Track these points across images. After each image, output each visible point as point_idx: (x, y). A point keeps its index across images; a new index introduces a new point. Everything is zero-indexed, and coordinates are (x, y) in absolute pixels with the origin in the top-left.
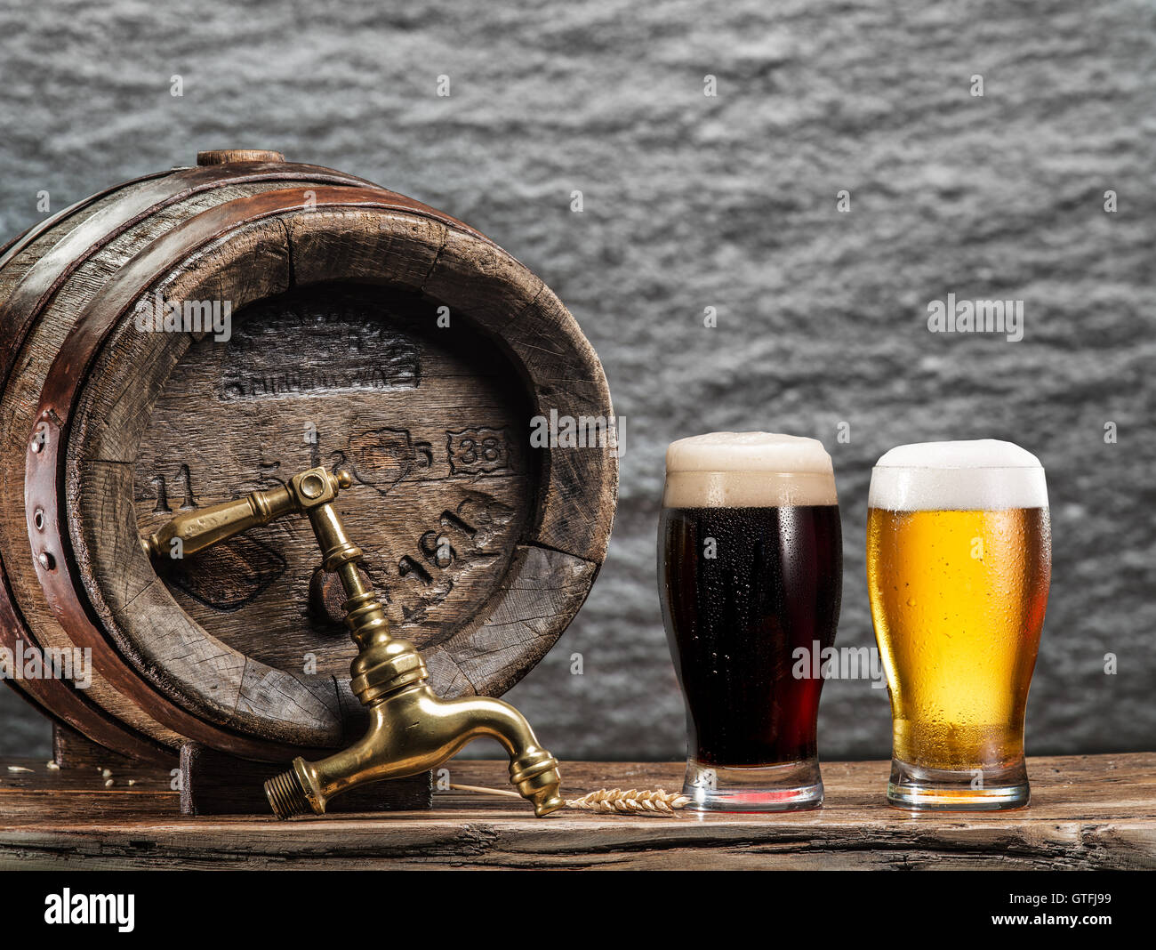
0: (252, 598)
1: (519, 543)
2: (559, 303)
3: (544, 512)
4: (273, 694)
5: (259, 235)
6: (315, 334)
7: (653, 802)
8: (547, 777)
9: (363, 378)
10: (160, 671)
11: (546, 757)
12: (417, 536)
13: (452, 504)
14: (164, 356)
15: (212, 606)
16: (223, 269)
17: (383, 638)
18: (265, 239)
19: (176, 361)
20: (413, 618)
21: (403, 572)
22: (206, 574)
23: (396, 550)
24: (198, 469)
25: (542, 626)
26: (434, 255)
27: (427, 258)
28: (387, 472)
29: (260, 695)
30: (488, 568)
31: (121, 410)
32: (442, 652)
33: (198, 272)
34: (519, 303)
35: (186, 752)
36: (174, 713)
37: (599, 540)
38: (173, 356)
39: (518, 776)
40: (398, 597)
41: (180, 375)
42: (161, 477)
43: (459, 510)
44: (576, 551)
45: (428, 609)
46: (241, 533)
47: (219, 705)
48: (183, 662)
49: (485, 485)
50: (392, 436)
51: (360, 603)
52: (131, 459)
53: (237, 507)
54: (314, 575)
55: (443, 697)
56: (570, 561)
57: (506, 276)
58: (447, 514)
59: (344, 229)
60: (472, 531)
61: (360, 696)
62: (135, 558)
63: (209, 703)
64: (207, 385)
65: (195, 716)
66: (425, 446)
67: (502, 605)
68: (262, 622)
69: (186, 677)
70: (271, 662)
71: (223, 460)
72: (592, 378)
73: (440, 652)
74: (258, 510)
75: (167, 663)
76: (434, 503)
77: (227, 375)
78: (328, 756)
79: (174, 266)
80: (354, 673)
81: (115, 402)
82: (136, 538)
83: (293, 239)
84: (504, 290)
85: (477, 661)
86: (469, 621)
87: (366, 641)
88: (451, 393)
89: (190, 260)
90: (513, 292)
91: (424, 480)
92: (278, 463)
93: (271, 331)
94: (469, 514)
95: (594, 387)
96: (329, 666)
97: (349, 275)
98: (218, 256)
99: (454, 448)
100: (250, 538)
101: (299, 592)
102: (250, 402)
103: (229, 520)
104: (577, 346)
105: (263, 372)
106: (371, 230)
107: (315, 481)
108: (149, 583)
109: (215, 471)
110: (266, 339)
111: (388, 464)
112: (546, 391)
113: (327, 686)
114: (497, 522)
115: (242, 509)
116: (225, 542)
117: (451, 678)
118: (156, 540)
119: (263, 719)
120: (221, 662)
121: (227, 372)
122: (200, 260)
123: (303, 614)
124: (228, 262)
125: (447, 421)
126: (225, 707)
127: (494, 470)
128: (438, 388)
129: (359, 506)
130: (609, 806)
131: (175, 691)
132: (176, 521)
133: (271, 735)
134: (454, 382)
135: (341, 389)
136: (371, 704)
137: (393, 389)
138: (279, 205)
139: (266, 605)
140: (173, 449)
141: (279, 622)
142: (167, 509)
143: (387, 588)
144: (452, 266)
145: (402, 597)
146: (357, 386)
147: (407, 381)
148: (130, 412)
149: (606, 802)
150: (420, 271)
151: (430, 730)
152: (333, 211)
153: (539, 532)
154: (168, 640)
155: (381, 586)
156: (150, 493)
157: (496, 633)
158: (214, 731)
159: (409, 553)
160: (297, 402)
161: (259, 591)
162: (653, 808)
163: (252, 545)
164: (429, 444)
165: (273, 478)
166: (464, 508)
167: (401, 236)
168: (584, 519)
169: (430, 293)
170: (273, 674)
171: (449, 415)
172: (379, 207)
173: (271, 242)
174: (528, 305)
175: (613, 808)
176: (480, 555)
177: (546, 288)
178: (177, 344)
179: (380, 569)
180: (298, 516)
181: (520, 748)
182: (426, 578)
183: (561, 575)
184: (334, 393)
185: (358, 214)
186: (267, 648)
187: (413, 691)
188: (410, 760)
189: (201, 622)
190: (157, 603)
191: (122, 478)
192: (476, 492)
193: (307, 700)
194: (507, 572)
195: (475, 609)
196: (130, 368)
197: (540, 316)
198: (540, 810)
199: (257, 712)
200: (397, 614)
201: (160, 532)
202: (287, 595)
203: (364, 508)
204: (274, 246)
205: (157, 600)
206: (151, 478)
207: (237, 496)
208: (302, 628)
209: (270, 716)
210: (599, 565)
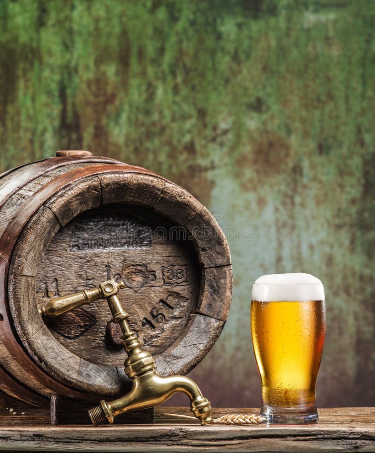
0: (82, 334)
1: (191, 313)
2: (210, 213)
3: (202, 301)
4: (92, 373)
5: (88, 183)
6: (109, 225)
7: (250, 420)
8: (206, 409)
9: (128, 244)
10: (46, 364)
11: (205, 401)
12: (149, 309)
13: (164, 296)
14: (49, 233)
15: (66, 337)
16: (74, 197)
17: (137, 351)
18: (91, 184)
19: (54, 235)
20: (148, 343)
21: (144, 325)
22: (64, 324)
23: (141, 315)
24: (61, 280)
25: (201, 347)
26: (159, 193)
27: (156, 194)
28: (138, 283)
29: (87, 374)
30: (178, 324)
31: (32, 254)
32: (160, 357)
33: (64, 198)
34: (194, 213)
35: (54, 399)
36: (51, 381)
37: (225, 312)
38: (53, 233)
39: (194, 409)
40: (141, 335)
41: (55, 241)
42: (46, 283)
43: (167, 299)
44: (215, 316)
45: (154, 340)
46: (78, 307)
47: (70, 378)
48: (56, 360)
49: (177, 289)
50: (140, 268)
51: (128, 337)
52: (35, 275)
53: (78, 296)
54: (107, 325)
55: (162, 376)
56: (213, 320)
57: (189, 202)
58: (162, 301)
59: (123, 181)
60: (172, 308)
61: (128, 374)
62: (36, 316)
63: (66, 377)
64: (65, 246)
65: (60, 383)
66: (153, 272)
67: (185, 338)
68: (86, 344)
69: (57, 366)
70: (90, 361)
71: (71, 276)
72: (223, 245)
73: (160, 358)
74: (86, 298)
75: (49, 360)
76: (157, 296)
77: (73, 241)
78: (115, 400)
79: (54, 195)
80: (126, 365)
81: (30, 251)
82: (37, 308)
83: (102, 185)
84: (188, 208)
85: (175, 361)
86: (170, 345)
87: (131, 352)
88: (164, 250)
89: (60, 193)
90: (191, 209)
91: (153, 286)
92: (94, 278)
93: (91, 223)
94: (172, 301)
95: (224, 249)
96: (113, 363)
97: (124, 201)
98: (72, 191)
99: (165, 273)
100: (82, 309)
101: (101, 332)
102: (82, 253)
103: (74, 301)
104: (217, 231)
105: (88, 240)
106: (134, 182)
107: (110, 285)
108: (41, 327)
109: (68, 281)
110: (89, 227)
111: (138, 279)
112: (204, 250)
113: (114, 370)
114: (182, 304)
115: (79, 297)
116: (72, 311)
117: (165, 368)
118: (44, 309)
119: (88, 384)
120: (71, 360)
121: (73, 240)
122: (65, 193)
123: (103, 341)
124: (76, 194)
125: (162, 262)
126: (73, 379)
127: (181, 283)
128: (159, 248)
129: (126, 297)
130: (231, 421)
131: (52, 372)
132: (52, 302)
133: (92, 391)
134: (165, 246)
135: (119, 248)
136: (133, 378)
137: (140, 249)
138: (96, 171)
139: (88, 337)
140: (51, 272)
141: (93, 344)
142: (48, 296)
143: (137, 331)
144: (167, 197)
145: (143, 335)
146: (125, 247)
147: (147, 245)
148: (35, 256)
149: (229, 420)
150: (153, 199)
151: (158, 389)
152: (119, 174)
153: (200, 308)
154: (49, 351)
155: (134, 330)
156: (42, 290)
157: (183, 350)
158: (67, 389)
159: (146, 317)
160: (102, 253)
161: (85, 331)
162: (250, 422)
163: (83, 312)
164: (155, 272)
165: (91, 284)
166: (169, 298)
167: (146, 185)
168: (219, 303)
169: (157, 208)
170: (91, 365)
171: (164, 260)
172: (137, 173)
173: (94, 186)
174: (197, 214)
175: (233, 423)
176: (175, 318)
177: (204, 207)
178: (54, 228)
179: (134, 323)
180: (102, 300)
181: (195, 397)
182: (153, 327)
183: (210, 326)
184: (117, 250)
185: (129, 175)
186: (88, 355)
187: (150, 373)
188: (149, 401)
189: (62, 343)
190: (45, 335)
191: (31, 283)
192: (174, 292)
193: (105, 377)
194: (186, 325)
195: (173, 340)
196: (36, 237)
197: (202, 219)
198: (203, 423)
199: (85, 381)
200: (142, 342)
201: (46, 306)
202: (96, 333)
203: (128, 298)
204: (95, 188)
205: (45, 334)
206: (42, 283)
207: (76, 292)
208: (103, 347)
209: (91, 383)
210: (225, 322)
